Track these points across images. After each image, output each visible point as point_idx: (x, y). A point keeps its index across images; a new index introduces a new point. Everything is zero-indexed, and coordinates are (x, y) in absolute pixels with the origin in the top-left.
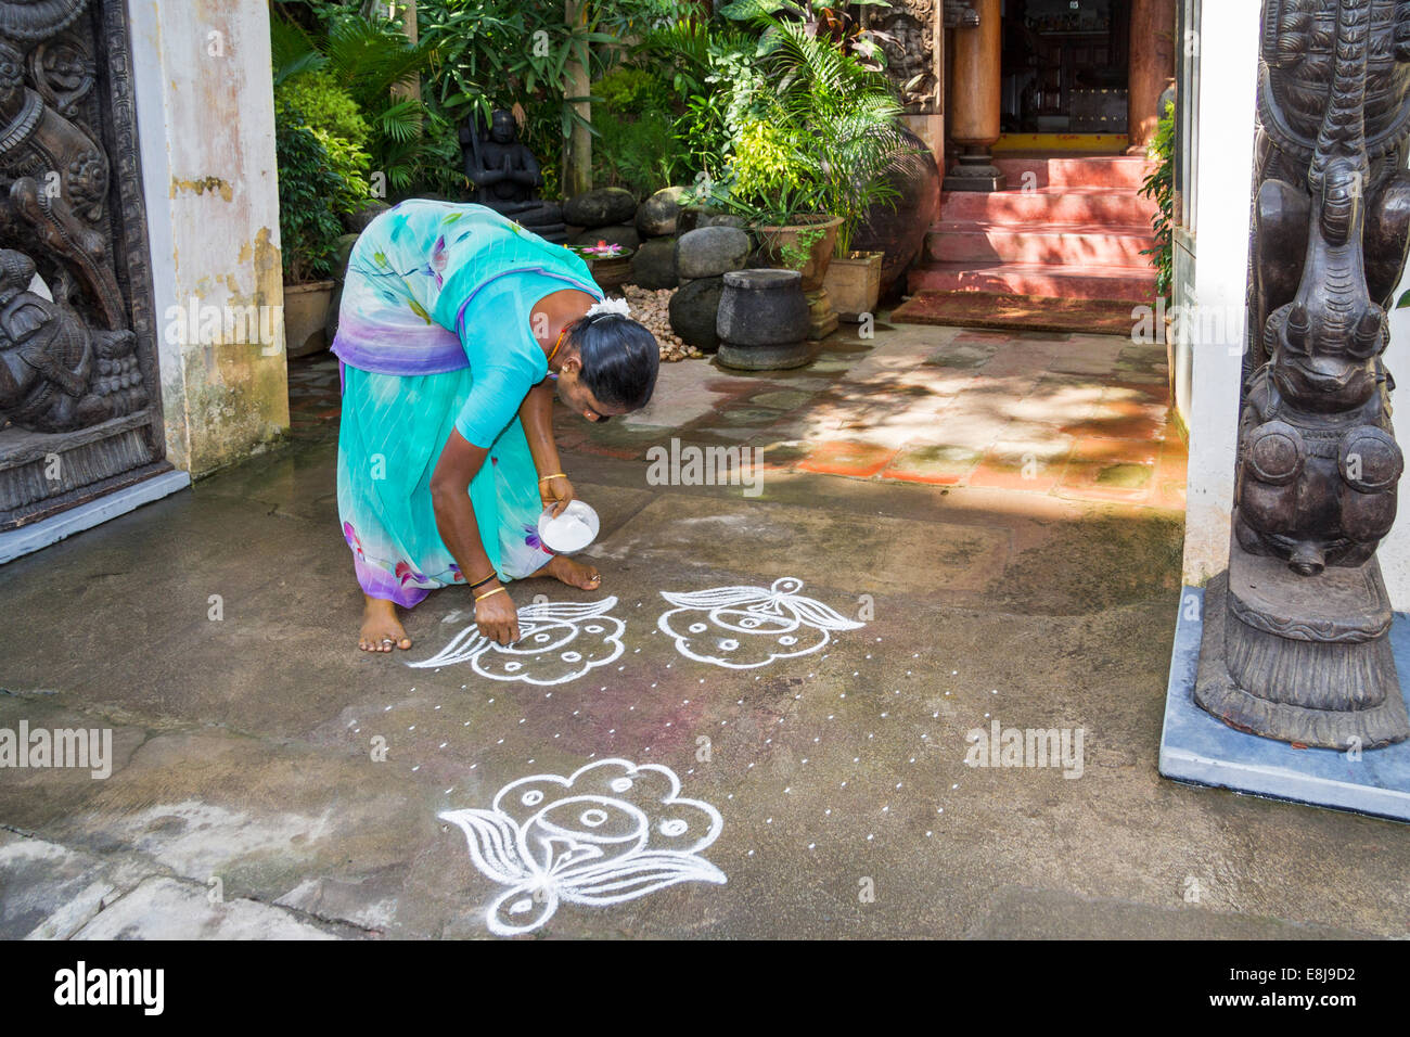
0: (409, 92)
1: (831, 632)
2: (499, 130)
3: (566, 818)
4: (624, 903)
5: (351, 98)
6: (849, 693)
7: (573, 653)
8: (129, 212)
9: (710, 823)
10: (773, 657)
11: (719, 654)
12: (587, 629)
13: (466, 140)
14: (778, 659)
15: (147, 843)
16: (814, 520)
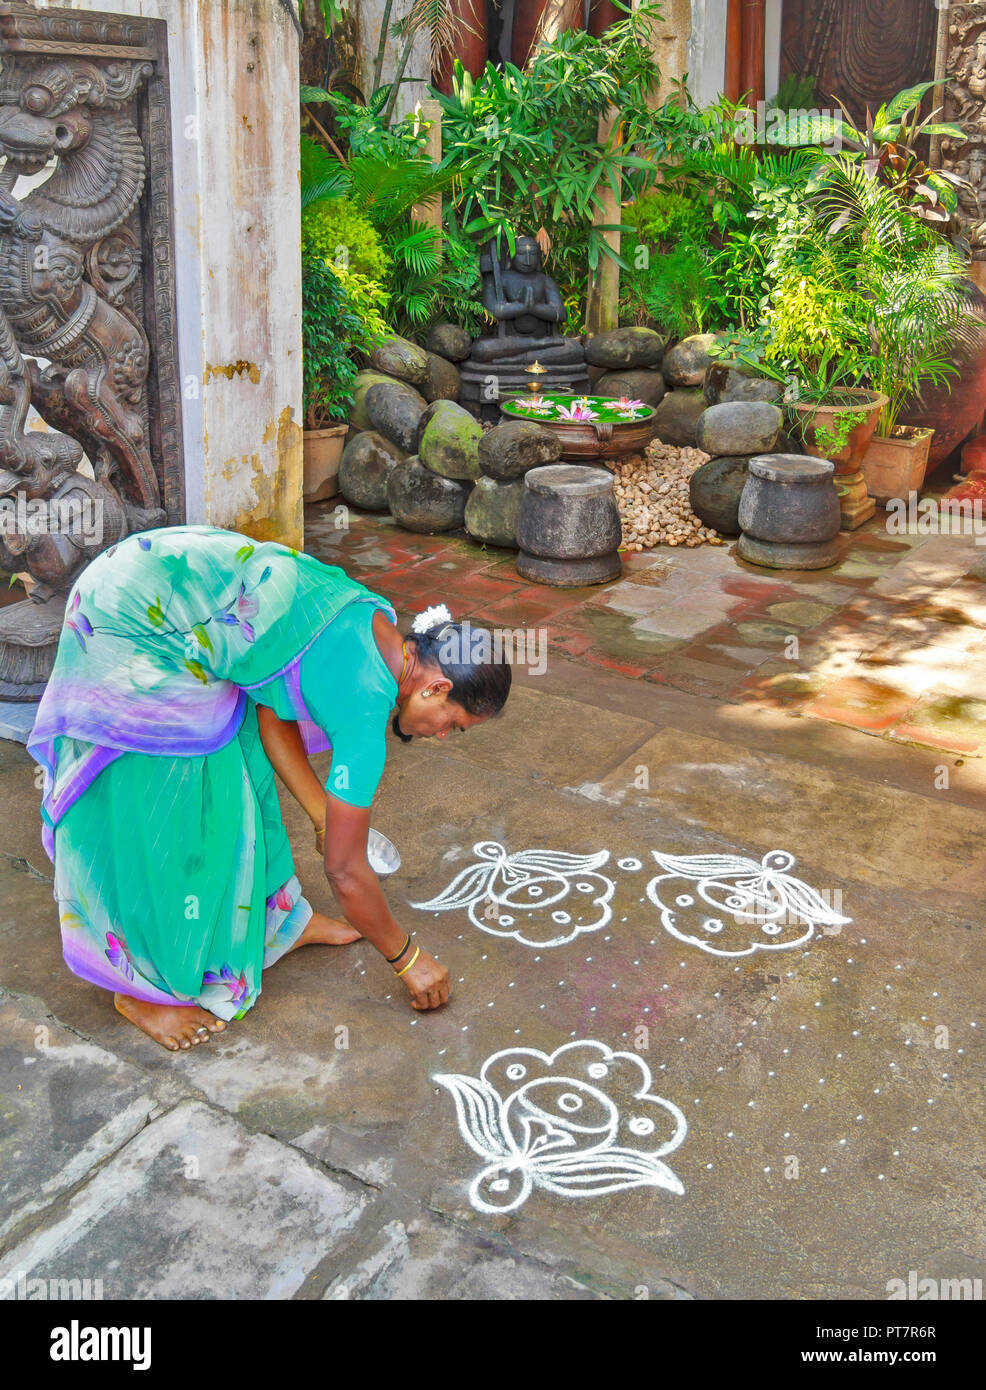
0: (430, 215)
1: (816, 926)
2: (521, 259)
3: (545, 1098)
4: (589, 1199)
5: (372, 226)
6: (824, 1001)
7: (563, 913)
8: (165, 395)
9: (675, 1127)
10: (755, 946)
11: (702, 935)
12: (579, 886)
13: (486, 269)
14: (759, 950)
15: (183, 1065)
16: (816, 781)
